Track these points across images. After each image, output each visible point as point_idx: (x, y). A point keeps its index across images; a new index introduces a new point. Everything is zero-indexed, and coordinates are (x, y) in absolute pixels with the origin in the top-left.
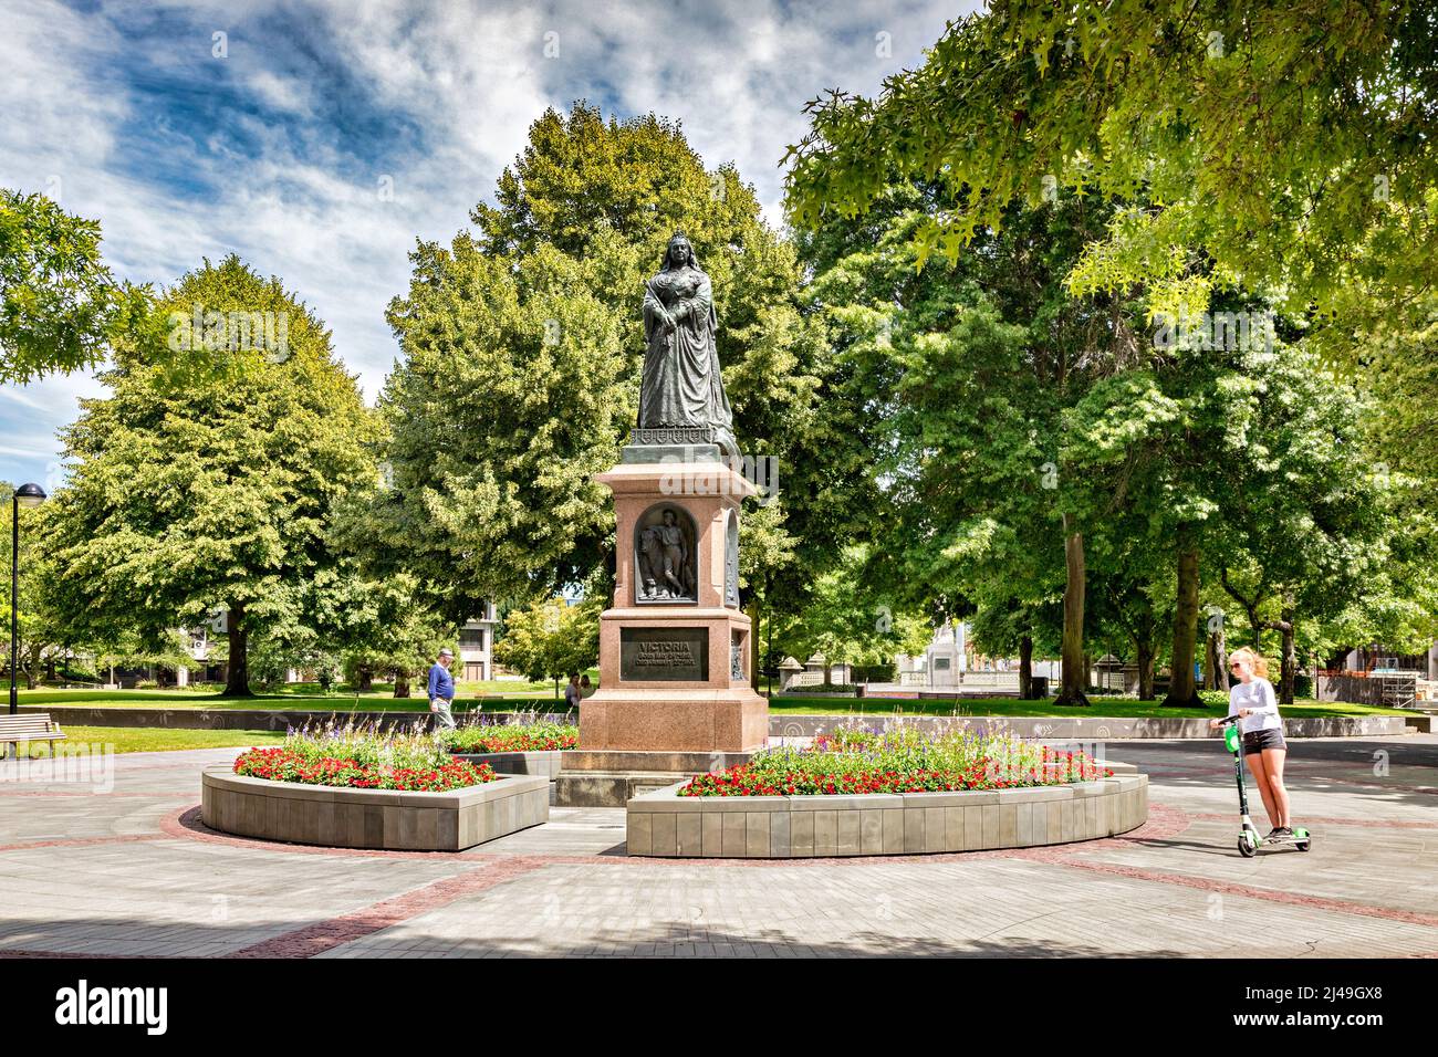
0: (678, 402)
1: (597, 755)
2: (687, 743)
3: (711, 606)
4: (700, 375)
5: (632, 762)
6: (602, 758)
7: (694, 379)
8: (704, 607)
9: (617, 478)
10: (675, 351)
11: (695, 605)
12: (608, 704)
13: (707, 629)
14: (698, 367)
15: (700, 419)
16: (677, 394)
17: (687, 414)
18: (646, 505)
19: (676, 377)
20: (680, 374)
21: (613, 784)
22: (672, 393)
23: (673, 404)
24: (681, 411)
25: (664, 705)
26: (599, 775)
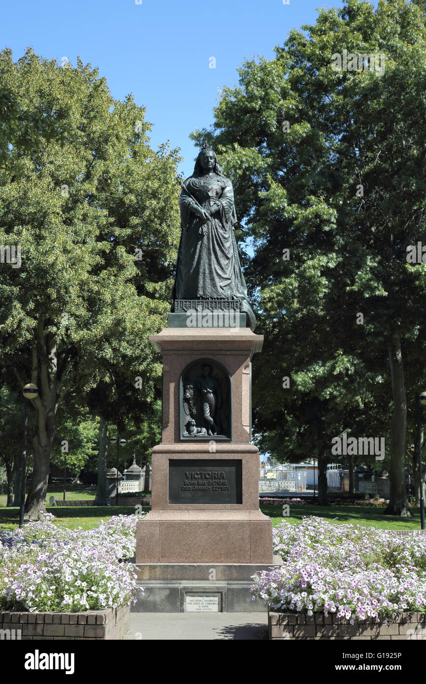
0: (212, 279)
1: (154, 567)
2: (228, 556)
3: (242, 442)
4: (228, 258)
5: (184, 573)
6: (158, 570)
7: (224, 262)
8: (237, 442)
9: (166, 339)
10: (208, 239)
11: (229, 441)
12: (161, 523)
13: (241, 461)
14: (226, 252)
15: (228, 293)
16: (211, 272)
17: (219, 289)
18: (189, 360)
19: (210, 260)
20: (213, 257)
21: (167, 592)
22: (207, 271)
23: (208, 280)
24: (214, 285)
25: (208, 524)
26: (155, 584)
